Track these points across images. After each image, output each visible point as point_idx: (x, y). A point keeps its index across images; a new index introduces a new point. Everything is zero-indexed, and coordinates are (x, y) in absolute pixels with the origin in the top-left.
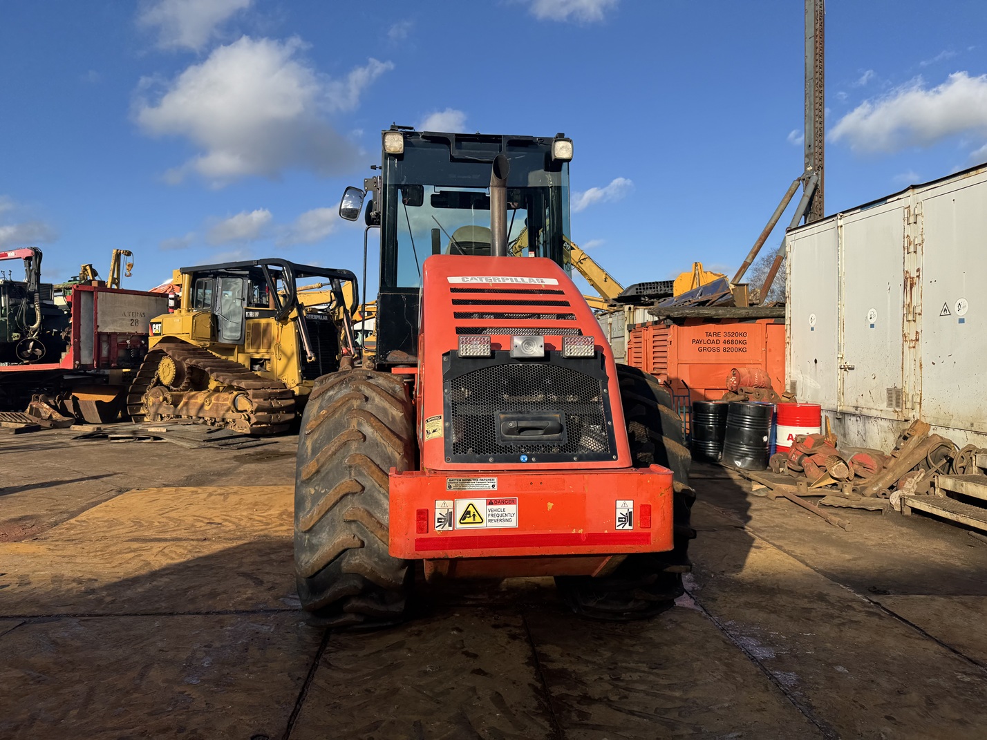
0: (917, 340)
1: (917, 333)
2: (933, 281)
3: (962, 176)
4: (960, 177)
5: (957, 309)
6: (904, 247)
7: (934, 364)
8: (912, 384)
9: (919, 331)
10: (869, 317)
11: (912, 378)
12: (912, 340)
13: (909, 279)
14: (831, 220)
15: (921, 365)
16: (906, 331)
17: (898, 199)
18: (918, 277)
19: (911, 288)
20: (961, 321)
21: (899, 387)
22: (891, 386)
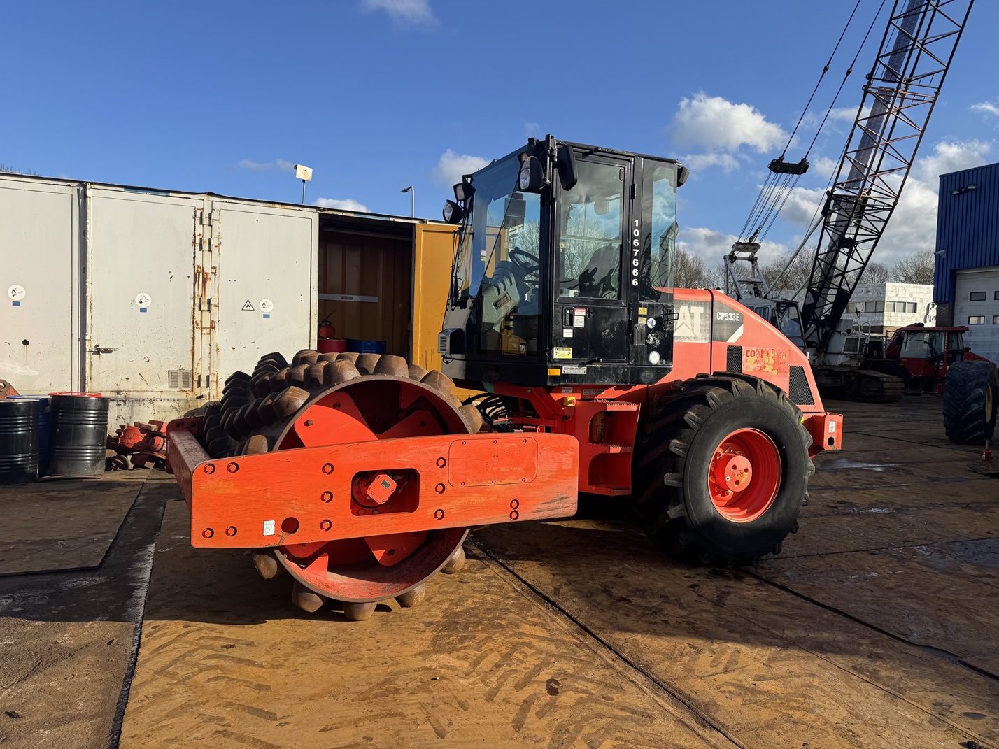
0: (212, 328)
1: (212, 322)
2: (233, 280)
3: (267, 205)
4: (264, 204)
5: (261, 306)
6: (194, 243)
7: (233, 348)
8: (205, 366)
9: (216, 320)
10: (137, 301)
11: (206, 361)
12: (206, 328)
13: (201, 274)
14: (65, 184)
15: (218, 350)
16: (198, 318)
17: (187, 198)
18: (215, 273)
19: (204, 281)
20: (266, 316)
21: (188, 368)
22: (175, 368)
